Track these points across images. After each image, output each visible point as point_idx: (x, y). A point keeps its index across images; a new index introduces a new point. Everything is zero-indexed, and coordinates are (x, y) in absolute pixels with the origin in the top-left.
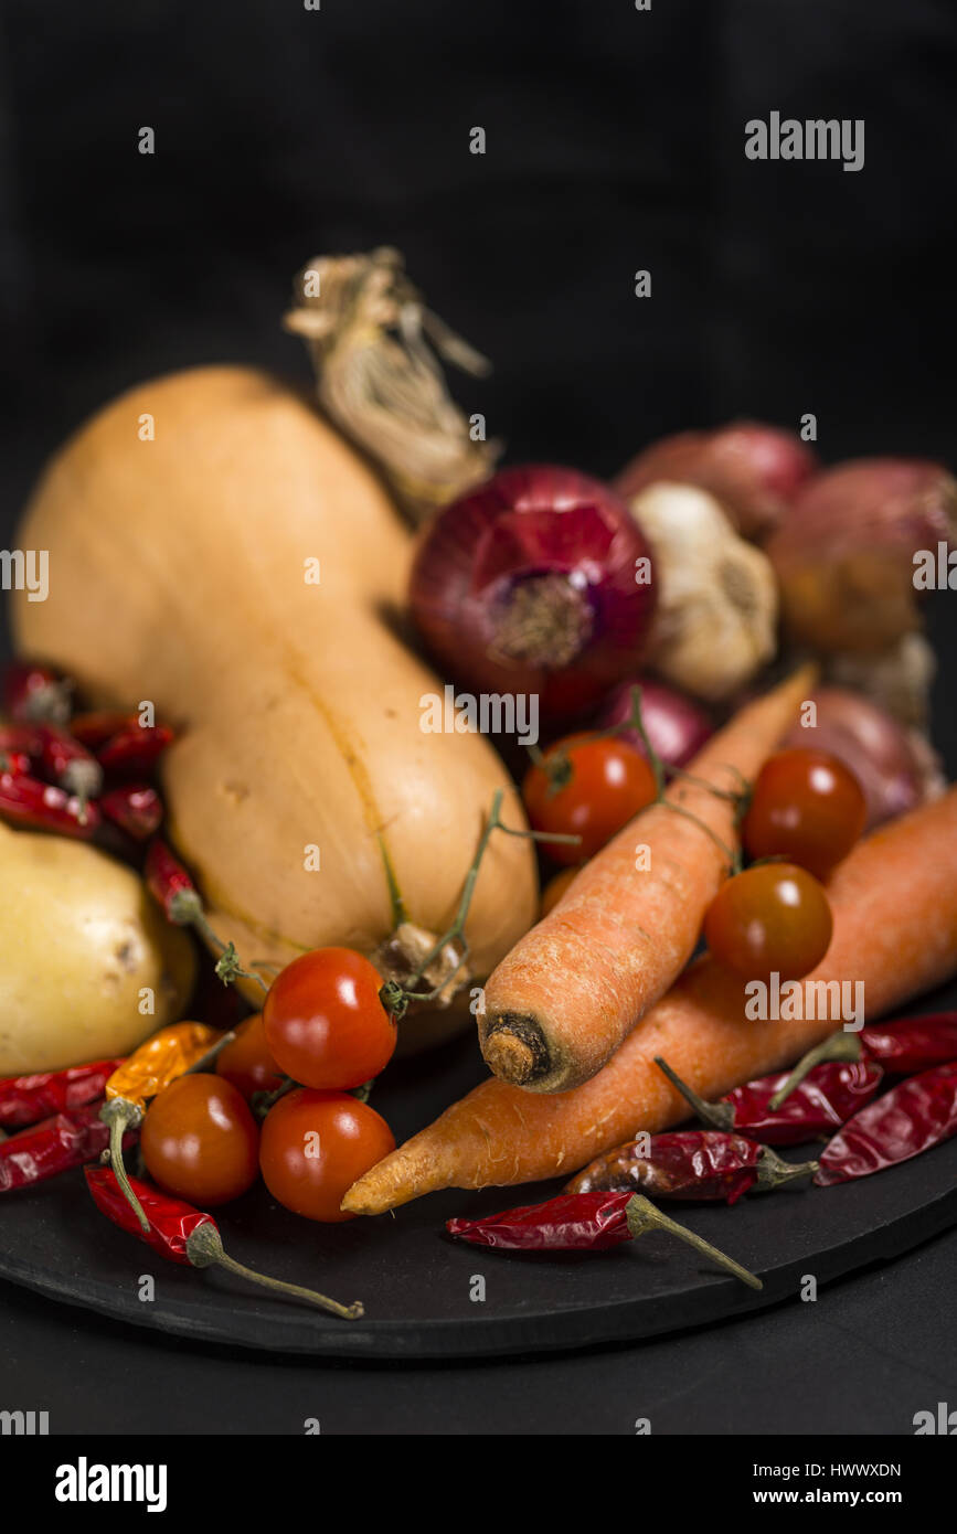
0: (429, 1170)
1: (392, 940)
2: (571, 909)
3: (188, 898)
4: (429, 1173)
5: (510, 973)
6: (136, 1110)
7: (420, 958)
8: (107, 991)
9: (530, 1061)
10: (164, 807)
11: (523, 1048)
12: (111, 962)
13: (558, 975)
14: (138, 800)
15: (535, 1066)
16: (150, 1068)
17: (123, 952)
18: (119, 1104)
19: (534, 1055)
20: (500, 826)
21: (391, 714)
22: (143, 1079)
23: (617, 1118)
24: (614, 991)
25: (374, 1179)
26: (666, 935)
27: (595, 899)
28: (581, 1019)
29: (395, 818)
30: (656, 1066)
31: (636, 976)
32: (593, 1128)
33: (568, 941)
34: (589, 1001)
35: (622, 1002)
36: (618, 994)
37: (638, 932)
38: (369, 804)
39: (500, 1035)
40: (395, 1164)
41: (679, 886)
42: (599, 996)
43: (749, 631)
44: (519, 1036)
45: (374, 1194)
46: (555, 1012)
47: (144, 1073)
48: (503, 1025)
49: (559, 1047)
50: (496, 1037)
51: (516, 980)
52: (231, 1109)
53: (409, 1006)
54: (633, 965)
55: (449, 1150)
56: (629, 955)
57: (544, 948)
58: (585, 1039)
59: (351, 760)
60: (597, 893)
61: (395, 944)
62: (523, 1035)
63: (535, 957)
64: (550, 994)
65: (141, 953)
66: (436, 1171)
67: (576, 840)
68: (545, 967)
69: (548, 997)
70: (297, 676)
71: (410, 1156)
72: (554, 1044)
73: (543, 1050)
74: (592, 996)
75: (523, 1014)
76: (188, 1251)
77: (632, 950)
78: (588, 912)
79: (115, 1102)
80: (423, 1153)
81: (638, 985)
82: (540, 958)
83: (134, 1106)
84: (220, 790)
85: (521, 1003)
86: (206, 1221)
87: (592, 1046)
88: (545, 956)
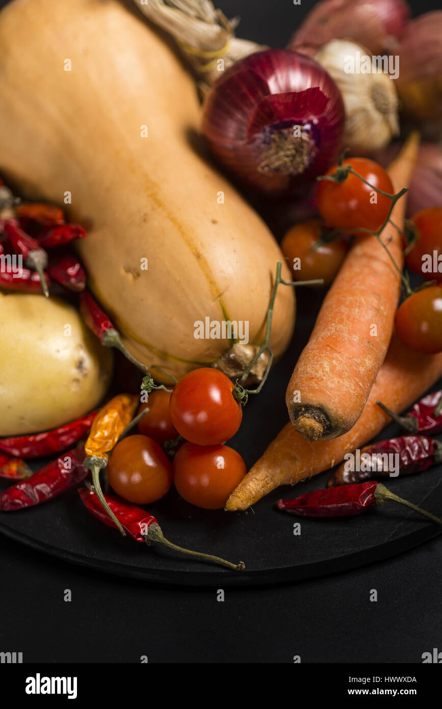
0: (269, 484)
1: (231, 354)
2: (329, 334)
3: (112, 334)
4: (269, 485)
5: (305, 381)
6: (104, 461)
7: (247, 362)
8: (74, 388)
9: (322, 430)
10: (85, 273)
11: (317, 425)
12: (74, 372)
13: (332, 382)
14: (72, 271)
15: (324, 432)
16: (106, 433)
17: (80, 365)
18: (95, 460)
19: (324, 427)
20: (282, 282)
21: (214, 222)
22: (104, 442)
23: (360, 436)
24: (361, 384)
25: (241, 493)
26: (380, 340)
27: (341, 326)
28: (347, 405)
29: (227, 288)
30: (377, 406)
31: (370, 371)
32: (348, 445)
33: (333, 359)
34: (350, 394)
35: (365, 388)
36: (363, 384)
37: (367, 344)
38: (212, 282)
39: (304, 418)
40: (251, 484)
41: (382, 308)
42: (354, 390)
43: (387, 122)
44: (315, 418)
45: (242, 502)
46: (334, 403)
47: (103, 438)
48: (305, 412)
49: (336, 421)
50: (302, 420)
51: (309, 386)
52: (155, 455)
53: (248, 397)
54: (368, 365)
55: (278, 471)
56: (365, 360)
57: (321, 365)
58: (350, 415)
59: (198, 256)
60: (341, 321)
61: (232, 355)
62: (317, 418)
63: (317, 371)
64: (329, 394)
65: (88, 363)
66: (272, 483)
67: (320, 281)
68: (324, 378)
69: (328, 396)
70: (157, 202)
71: (257, 478)
72: (334, 420)
73: (328, 423)
74: (351, 391)
75: (315, 406)
76: (146, 540)
77: (366, 357)
78: (340, 336)
79: (92, 459)
80: (264, 476)
81: (371, 375)
82: (320, 372)
83: (102, 460)
84: (122, 272)
85: (315, 399)
86: (153, 521)
87: (354, 416)
88: (323, 371)
